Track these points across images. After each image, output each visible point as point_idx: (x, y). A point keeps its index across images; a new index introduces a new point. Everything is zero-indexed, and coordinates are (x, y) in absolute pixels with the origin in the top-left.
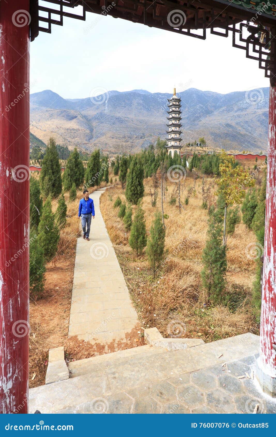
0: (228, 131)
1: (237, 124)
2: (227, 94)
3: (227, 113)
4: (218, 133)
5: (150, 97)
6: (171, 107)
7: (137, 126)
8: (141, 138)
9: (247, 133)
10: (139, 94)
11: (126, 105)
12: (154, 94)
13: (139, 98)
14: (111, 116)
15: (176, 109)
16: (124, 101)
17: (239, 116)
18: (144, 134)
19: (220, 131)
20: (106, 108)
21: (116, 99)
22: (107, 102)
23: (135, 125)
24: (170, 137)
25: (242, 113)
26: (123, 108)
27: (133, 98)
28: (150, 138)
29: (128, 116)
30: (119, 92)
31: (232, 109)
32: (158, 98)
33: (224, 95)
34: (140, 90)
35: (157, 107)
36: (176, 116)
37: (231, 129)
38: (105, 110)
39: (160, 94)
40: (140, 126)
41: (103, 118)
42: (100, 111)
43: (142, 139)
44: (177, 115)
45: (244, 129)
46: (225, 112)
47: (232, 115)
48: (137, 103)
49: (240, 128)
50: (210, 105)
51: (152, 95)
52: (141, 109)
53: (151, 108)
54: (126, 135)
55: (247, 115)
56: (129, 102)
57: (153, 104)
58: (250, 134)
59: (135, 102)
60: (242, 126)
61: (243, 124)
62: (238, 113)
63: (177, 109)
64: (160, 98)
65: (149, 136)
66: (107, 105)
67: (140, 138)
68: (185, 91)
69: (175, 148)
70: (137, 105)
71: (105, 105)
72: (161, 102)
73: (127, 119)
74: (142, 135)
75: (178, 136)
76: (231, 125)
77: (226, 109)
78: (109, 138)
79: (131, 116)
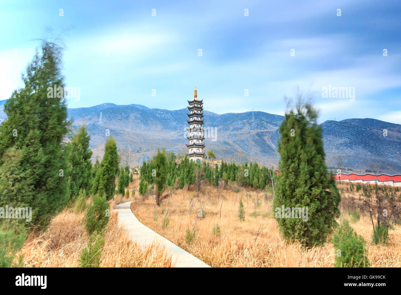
0: (227, 148)
1: (234, 142)
2: (222, 115)
3: (224, 132)
4: (218, 150)
5: (148, 112)
6: (192, 109)
7: (133, 140)
8: (138, 152)
9: (244, 151)
10: (137, 108)
11: (122, 118)
12: (152, 109)
13: (137, 112)
14: (105, 128)
15: (197, 112)
16: (121, 114)
17: (235, 135)
18: (140, 148)
19: (219, 148)
20: (101, 119)
21: (112, 112)
22: (102, 114)
23: (132, 139)
24: (190, 143)
25: (237, 133)
26: (119, 120)
27: (131, 112)
28: (147, 152)
29: (124, 129)
30: (116, 105)
31: (228, 128)
32: (157, 114)
33: (220, 115)
34: (138, 105)
35: (155, 122)
36: (197, 119)
37: (229, 147)
38: (99, 121)
39: (159, 110)
40: (137, 140)
41: (95, 130)
42: (93, 122)
43: (138, 154)
44: (199, 119)
45: (241, 147)
46: (222, 131)
47: (229, 134)
48: (135, 117)
49: (237, 146)
50: (208, 124)
51: (150, 110)
52: (138, 123)
53: (149, 123)
54: (121, 148)
55: (242, 134)
56: (126, 116)
57: (152, 119)
58: (246, 152)
59: (132, 116)
60: (239, 145)
61: (239, 143)
62: (235, 132)
63: (199, 112)
64: (159, 114)
65: (147, 150)
66: (101, 116)
67: (136, 152)
68: (183, 109)
69: (197, 156)
70: (134, 118)
71: (99, 117)
72: (159, 117)
73: (123, 132)
74: (139, 149)
75: (200, 142)
76: (228, 143)
77: (223, 128)
78: (101, 151)
79: (128, 130)
